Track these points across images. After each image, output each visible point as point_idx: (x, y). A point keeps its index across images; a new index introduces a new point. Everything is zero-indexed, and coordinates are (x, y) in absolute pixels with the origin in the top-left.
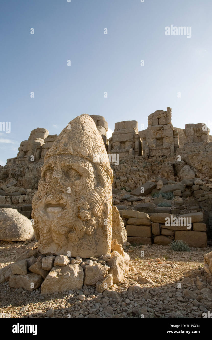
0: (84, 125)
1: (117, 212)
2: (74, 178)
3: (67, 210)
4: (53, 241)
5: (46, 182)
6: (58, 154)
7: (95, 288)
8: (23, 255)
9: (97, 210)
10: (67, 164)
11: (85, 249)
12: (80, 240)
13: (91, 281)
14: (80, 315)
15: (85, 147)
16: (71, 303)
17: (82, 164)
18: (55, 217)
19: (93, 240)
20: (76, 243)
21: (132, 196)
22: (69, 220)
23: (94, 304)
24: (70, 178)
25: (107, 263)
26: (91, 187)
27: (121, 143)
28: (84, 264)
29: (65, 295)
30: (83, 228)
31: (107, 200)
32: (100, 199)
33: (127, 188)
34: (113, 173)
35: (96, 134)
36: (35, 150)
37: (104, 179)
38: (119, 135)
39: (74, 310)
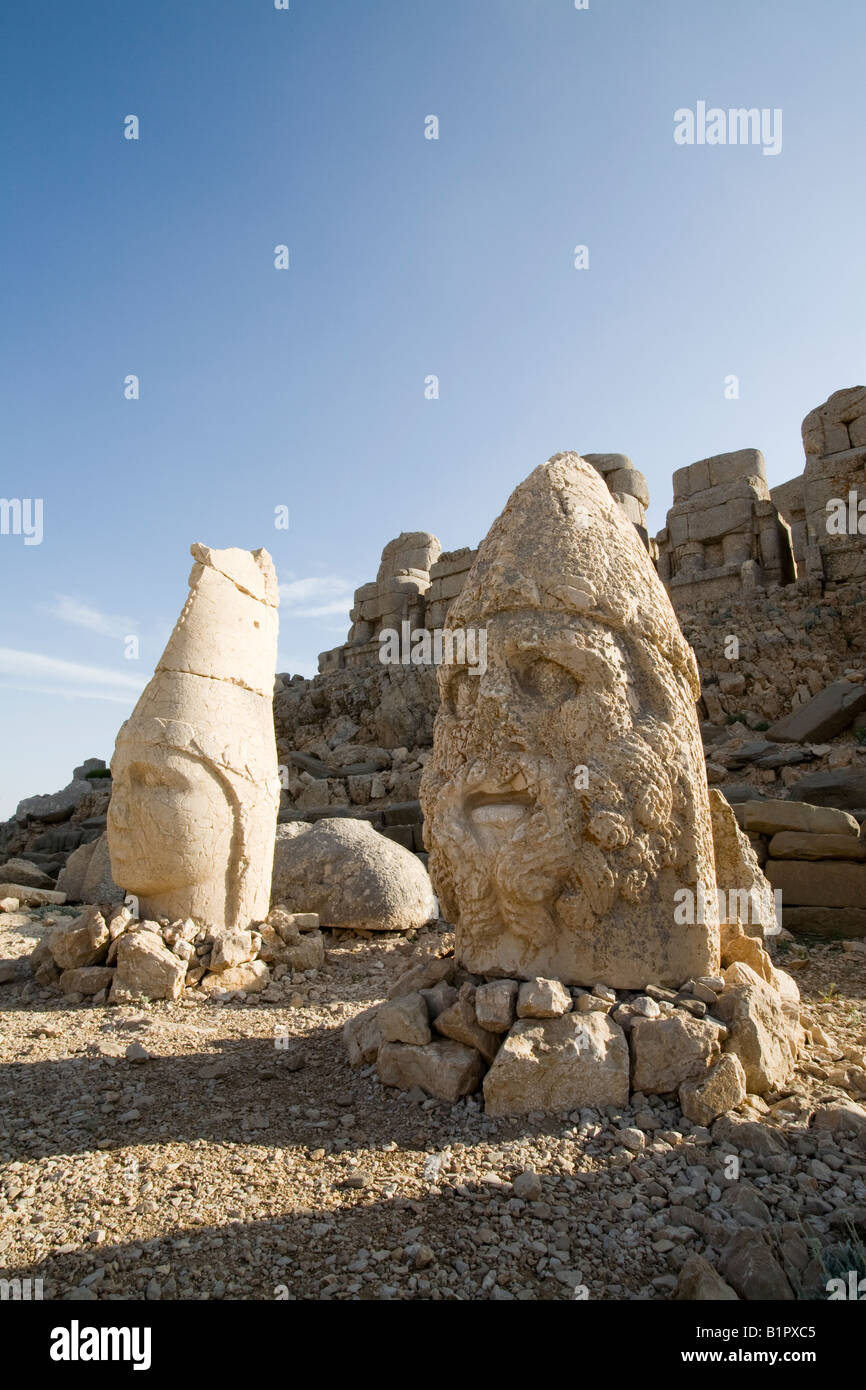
0: (565, 494)
1: (724, 811)
2: (556, 695)
3: (542, 814)
4: (504, 927)
5: (458, 719)
6: (487, 615)
7: (678, 1104)
8: (411, 978)
9: (651, 806)
10: (525, 645)
11: (621, 954)
12: (600, 922)
13: (658, 1079)
14: (636, 1207)
15: (579, 574)
16: (596, 1156)
17: (577, 640)
18: (505, 842)
19: (649, 920)
20: (588, 935)
21: (773, 744)
22: (555, 849)
23: (682, 1169)
24: (539, 694)
25: (714, 1010)
26: (620, 721)
27: (706, 543)
28: (626, 1012)
29: (568, 1124)
30: (606, 877)
31: (685, 768)
32: (659, 766)
33: (750, 715)
34: (694, 661)
35: (613, 523)
36: (404, 612)
37: (667, 686)
38: (693, 517)
39: (610, 1183)
